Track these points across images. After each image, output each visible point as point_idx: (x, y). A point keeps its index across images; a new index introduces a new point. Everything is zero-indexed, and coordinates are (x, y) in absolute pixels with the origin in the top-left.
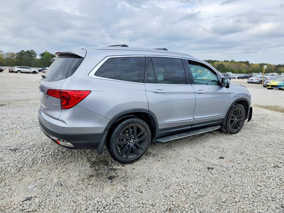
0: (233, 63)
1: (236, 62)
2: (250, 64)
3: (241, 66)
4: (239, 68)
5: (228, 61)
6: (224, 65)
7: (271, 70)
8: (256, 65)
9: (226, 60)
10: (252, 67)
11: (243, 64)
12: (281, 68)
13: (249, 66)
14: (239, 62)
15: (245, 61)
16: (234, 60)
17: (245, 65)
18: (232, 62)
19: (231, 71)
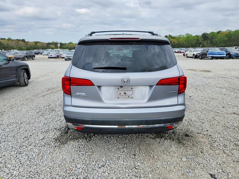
0: (11, 41)
1: (14, 40)
2: (26, 42)
3: (19, 43)
4: (18, 46)
5: (5, 39)
6: (2, 42)
7: (45, 47)
8: (32, 43)
9: (3, 38)
10: (29, 44)
11: (21, 42)
12: (51, 45)
13: (26, 43)
14: (17, 40)
15: (21, 39)
16: (11, 38)
17: (22, 42)
18: (9, 39)
19: (11, 48)
